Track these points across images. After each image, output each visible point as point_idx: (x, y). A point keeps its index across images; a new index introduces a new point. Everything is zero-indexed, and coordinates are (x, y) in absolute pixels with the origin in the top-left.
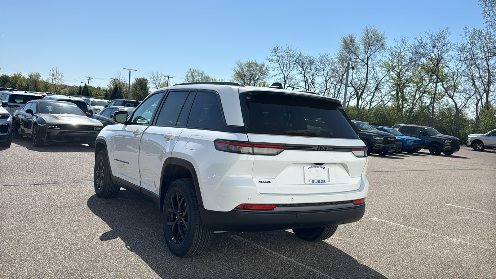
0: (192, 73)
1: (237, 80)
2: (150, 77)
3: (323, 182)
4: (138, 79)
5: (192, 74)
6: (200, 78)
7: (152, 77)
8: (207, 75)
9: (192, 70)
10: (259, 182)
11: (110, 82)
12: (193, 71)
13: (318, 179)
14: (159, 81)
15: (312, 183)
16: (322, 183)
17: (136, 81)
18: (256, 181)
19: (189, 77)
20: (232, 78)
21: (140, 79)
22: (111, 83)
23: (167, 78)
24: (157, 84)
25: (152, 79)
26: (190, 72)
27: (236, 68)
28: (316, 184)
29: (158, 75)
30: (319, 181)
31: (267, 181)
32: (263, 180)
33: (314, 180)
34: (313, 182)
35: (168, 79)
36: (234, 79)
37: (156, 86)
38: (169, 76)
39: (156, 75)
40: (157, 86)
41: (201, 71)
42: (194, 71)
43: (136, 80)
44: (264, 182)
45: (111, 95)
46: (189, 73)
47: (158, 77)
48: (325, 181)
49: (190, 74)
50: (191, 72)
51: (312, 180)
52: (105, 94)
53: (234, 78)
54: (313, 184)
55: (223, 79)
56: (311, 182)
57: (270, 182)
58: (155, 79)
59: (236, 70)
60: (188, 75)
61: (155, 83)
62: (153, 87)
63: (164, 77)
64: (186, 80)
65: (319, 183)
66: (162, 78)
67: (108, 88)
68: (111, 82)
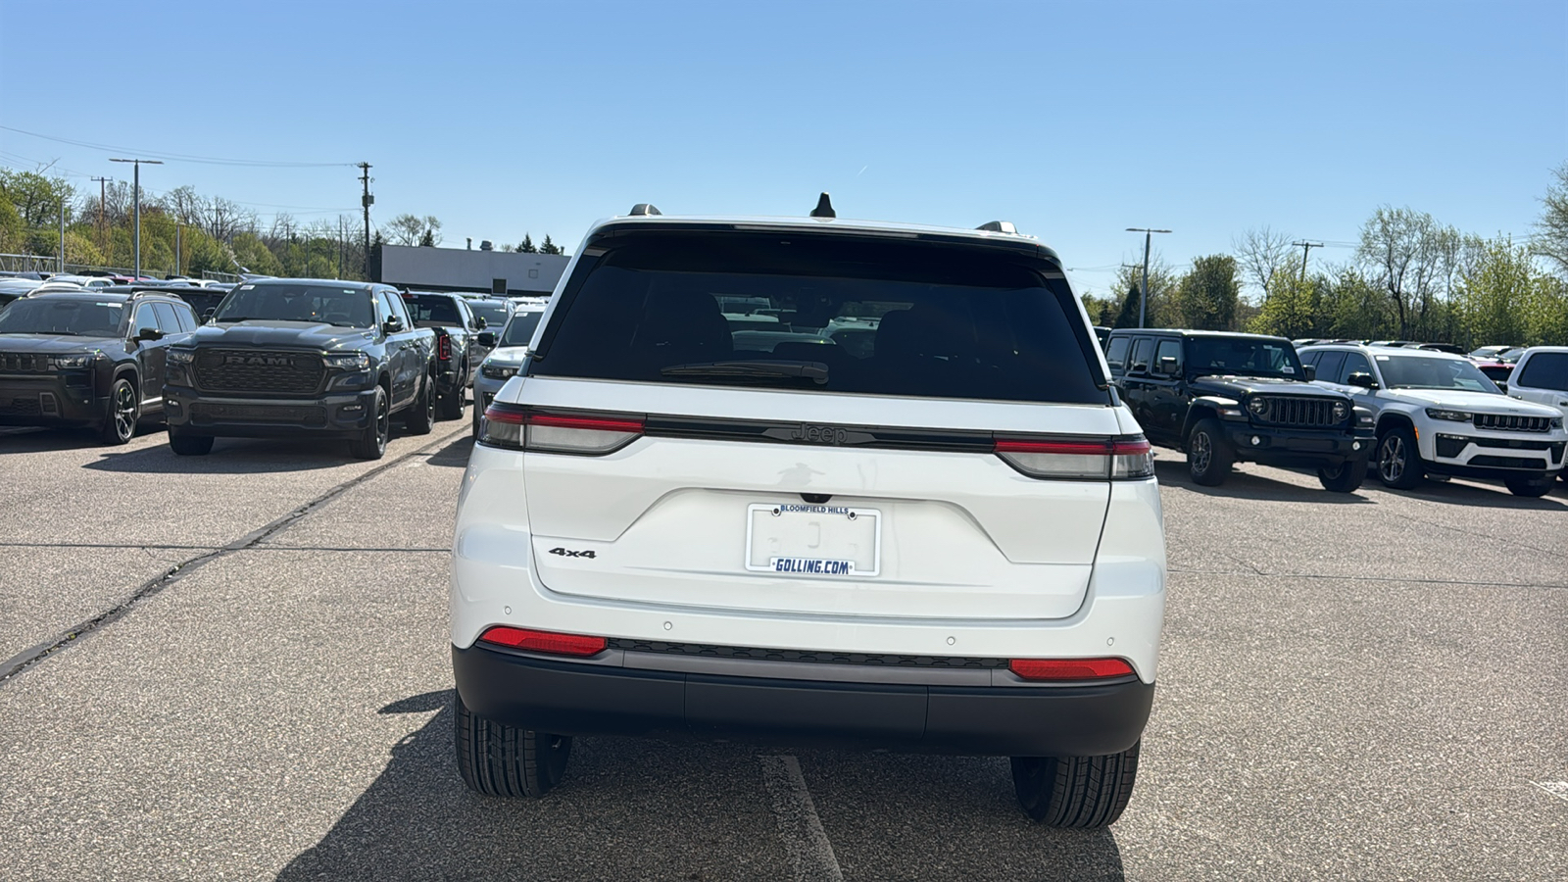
0: (1385, 224)
1: (1560, 237)
2: (1241, 250)
3: (834, 572)
4: (1201, 259)
5: (1384, 230)
6: (1414, 240)
7: (1249, 248)
8: (1445, 228)
9: (1386, 216)
10: (553, 551)
11: (1119, 277)
12: (1391, 216)
13: (813, 556)
14: (1270, 263)
15: (778, 569)
16: (831, 576)
17: (1198, 267)
18: (543, 546)
19: (1376, 237)
20: (1538, 229)
21: (1209, 260)
22: (1122, 281)
23: (1301, 251)
24: (1264, 273)
25: (1248, 258)
26: (1379, 221)
27: (1557, 190)
28: (796, 574)
29: (1270, 241)
30: (812, 566)
31: (581, 552)
32: (567, 548)
33: (789, 561)
34: (785, 566)
35: (1304, 251)
36: (1548, 235)
37: (1263, 278)
38: (1310, 243)
39: (1262, 243)
40: (1266, 279)
41: (1419, 212)
42: (1392, 218)
43: (1196, 263)
44: (571, 554)
45: (1117, 316)
46: (1373, 224)
47: (1268, 247)
48: (844, 567)
49: (1378, 227)
50: (1382, 221)
51: (780, 560)
52: (1102, 314)
53: (1550, 228)
54: (783, 573)
55: (1505, 236)
56: (773, 568)
57: (592, 555)
58: (1259, 257)
59: (1557, 199)
60: (1372, 232)
61: (1259, 268)
62: (1252, 281)
63: (1289, 246)
64: (1364, 251)
65: (813, 575)
66: (1284, 249)
67: (1115, 297)
68: (1123, 278)
